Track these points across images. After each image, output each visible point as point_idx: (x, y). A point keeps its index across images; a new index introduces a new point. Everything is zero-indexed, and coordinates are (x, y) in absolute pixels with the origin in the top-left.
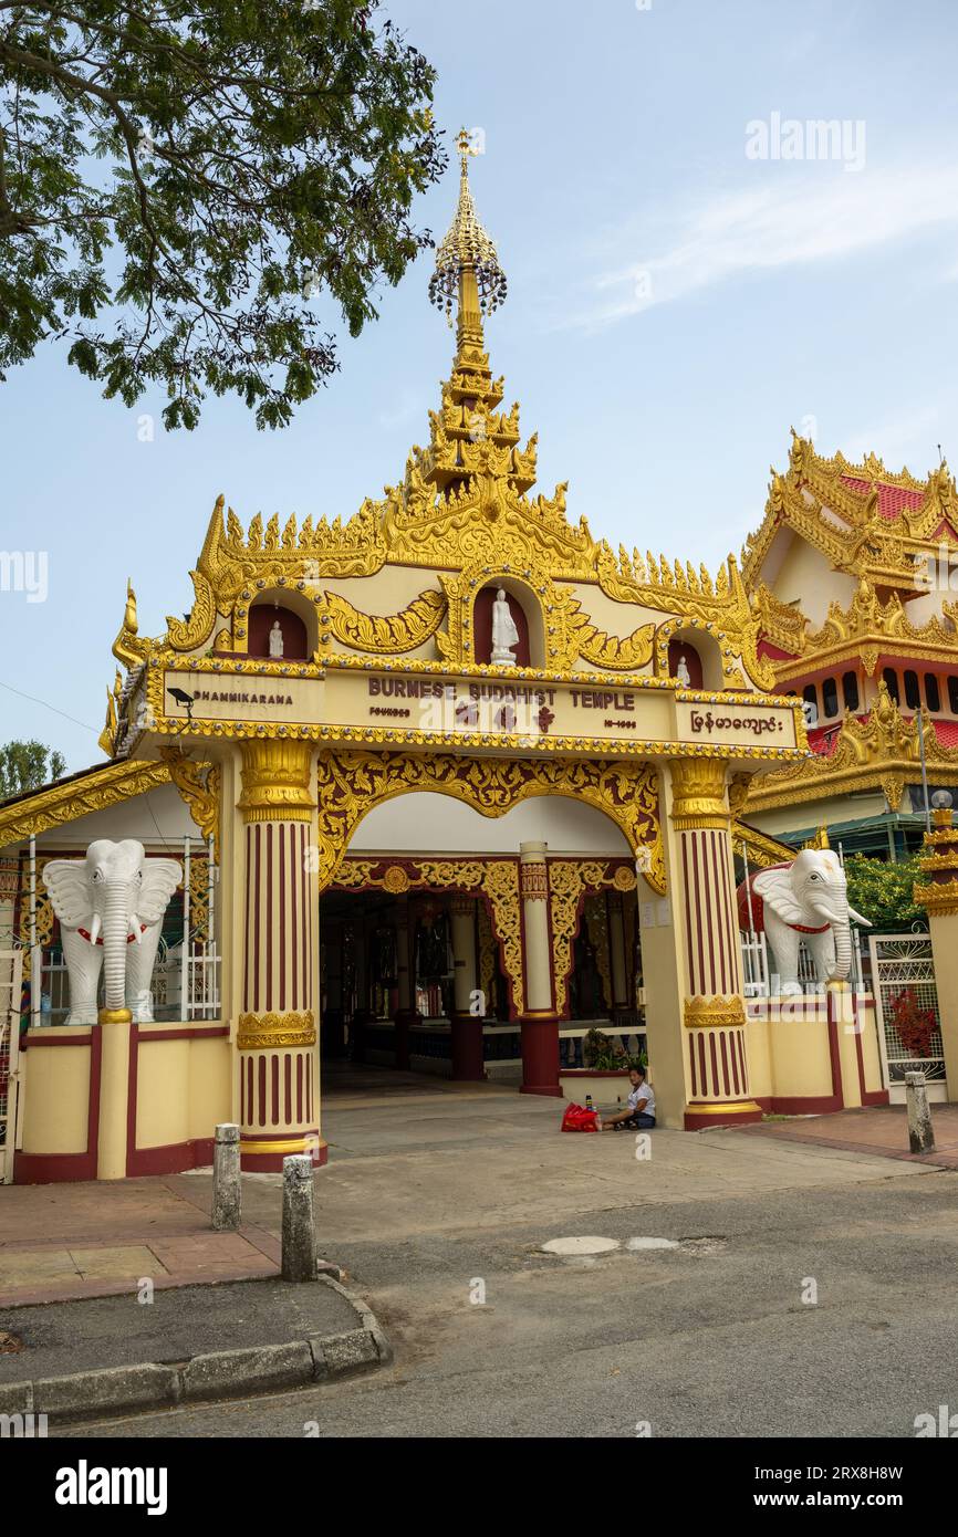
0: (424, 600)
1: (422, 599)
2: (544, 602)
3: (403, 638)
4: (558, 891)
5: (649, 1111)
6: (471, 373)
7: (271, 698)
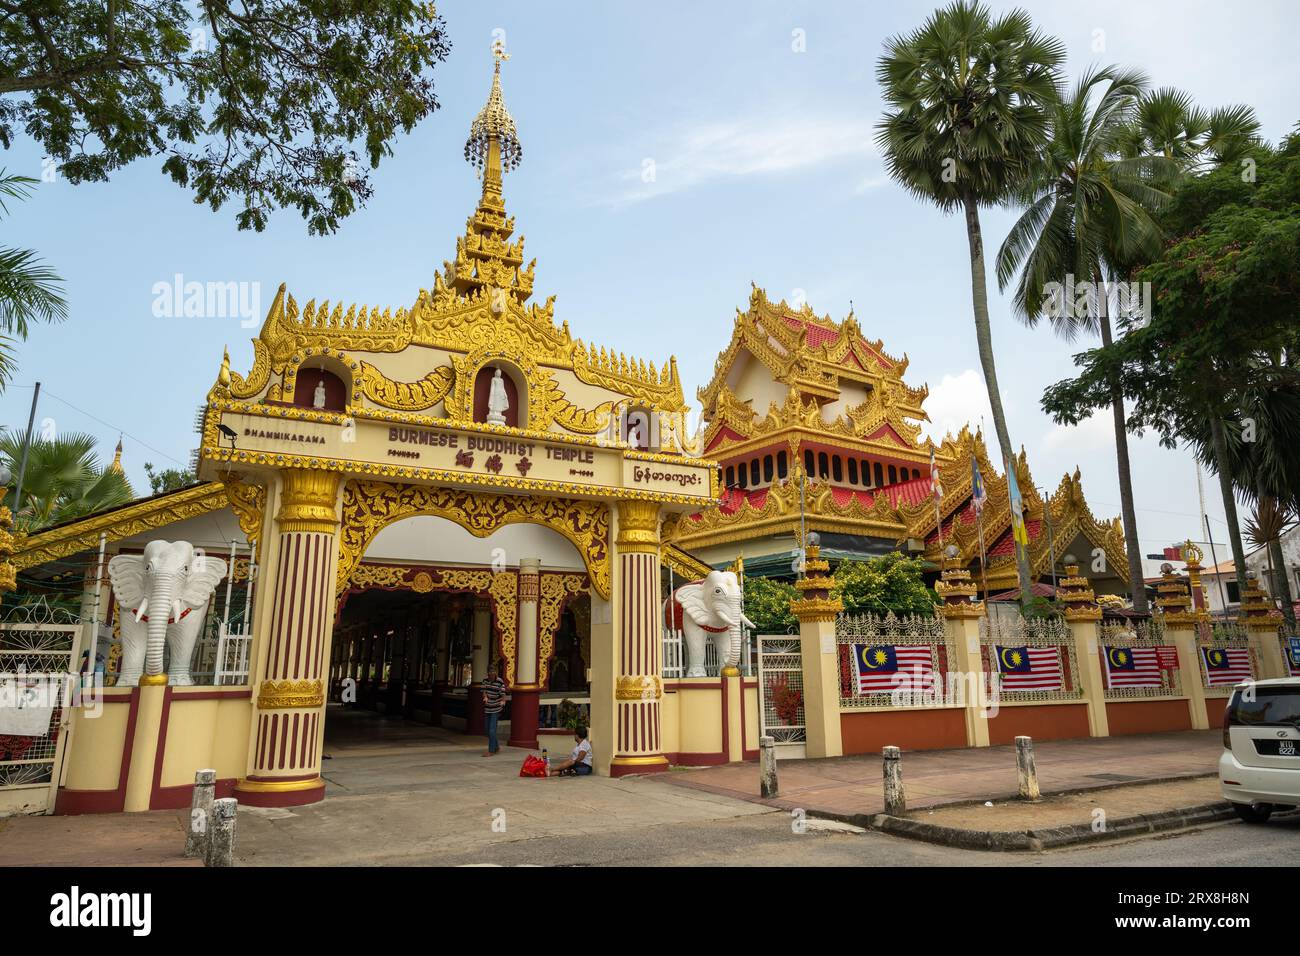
0: (439, 374)
1: (437, 372)
2: (530, 380)
3: (419, 399)
4: (547, 596)
5: (587, 761)
6: (490, 212)
7: (308, 438)
